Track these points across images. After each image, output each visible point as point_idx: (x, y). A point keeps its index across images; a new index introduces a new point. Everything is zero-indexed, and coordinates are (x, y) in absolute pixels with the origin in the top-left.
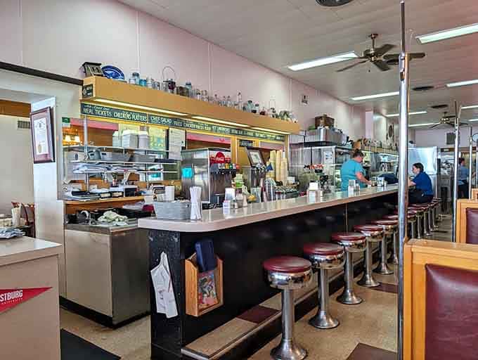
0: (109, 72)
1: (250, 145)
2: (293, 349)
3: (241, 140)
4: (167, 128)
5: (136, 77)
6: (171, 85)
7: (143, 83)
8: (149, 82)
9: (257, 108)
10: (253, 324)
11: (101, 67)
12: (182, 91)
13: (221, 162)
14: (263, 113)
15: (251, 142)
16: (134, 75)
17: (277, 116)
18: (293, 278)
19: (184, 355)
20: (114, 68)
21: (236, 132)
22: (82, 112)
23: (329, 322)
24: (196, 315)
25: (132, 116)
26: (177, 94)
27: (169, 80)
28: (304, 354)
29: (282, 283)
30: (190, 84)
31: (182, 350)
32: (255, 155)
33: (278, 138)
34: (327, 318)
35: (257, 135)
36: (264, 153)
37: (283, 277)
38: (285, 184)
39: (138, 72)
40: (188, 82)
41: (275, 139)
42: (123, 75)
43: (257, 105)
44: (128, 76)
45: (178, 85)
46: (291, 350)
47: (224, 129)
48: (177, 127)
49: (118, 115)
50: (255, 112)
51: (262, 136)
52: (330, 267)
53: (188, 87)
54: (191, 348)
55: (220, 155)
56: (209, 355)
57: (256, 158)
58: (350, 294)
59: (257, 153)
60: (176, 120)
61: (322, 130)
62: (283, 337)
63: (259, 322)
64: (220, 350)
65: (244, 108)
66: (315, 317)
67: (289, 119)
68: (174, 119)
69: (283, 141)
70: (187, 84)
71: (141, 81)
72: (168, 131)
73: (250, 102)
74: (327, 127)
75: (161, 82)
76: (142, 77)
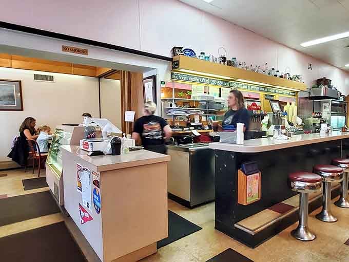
0: (187, 53)
1: (272, 98)
2: (306, 232)
3: (266, 95)
4: (220, 87)
5: (203, 55)
6: (224, 59)
7: (207, 59)
8: (211, 58)
9: (277, 74)
10: (279, 214)
11: (183, 49)
12: (230, 63)
13: (255, 109)
14: (281, 77)
15: (273, 96)
16: (201, 53)
17: (291, 79)
18: (308, 186)
19: (236, 228)
20: (189, 50)
21: (263, 89)
22: (171, 78)
23: (330, 218)
24: (245, 204)
25: (200, 79)
26: (227, 65)
27: (223, 56)
28: (315, 237)
29: (300, 188)
30: (235, 59)
31: (235, 225)
32: (276, 105)
33: (291, 94)
34: (329, 215)
35: (277, 91)
36: (282, 104)
37: (302, 184)
38: (295, 125)
39: (204, 52)
40: (234, 57)
41: (289, 94)
42: (195, 54)
43: (278, 71)
44: (198, 54)
45: (227, 59)
46: (305, 232)
47: (255, 87)
48: (226, 87)
49: (191, 79)
50: (276, 76)
51: (280, 92)
52: (332, 181)
53: (234, 60)
54: (240, 224)
55: (254, 104)
56: (252, 229)
57: (276, 107)
58: (344, 201)
59: (277, 104)
60: (225, 82)
61: (323, 88)
62: (300, 224)
63: (283, 212)
64: (259, 228)
65: (269, 74)
66: (320, 214)
67: (299, 80)
68: (225, 81)
69: (295, 95)
70: (233, 59)
71: (205, 57)
72: (220, 89)
73: (273, 69)
74: (326, 86)
75: (217, 57)
76: (206, 55)
